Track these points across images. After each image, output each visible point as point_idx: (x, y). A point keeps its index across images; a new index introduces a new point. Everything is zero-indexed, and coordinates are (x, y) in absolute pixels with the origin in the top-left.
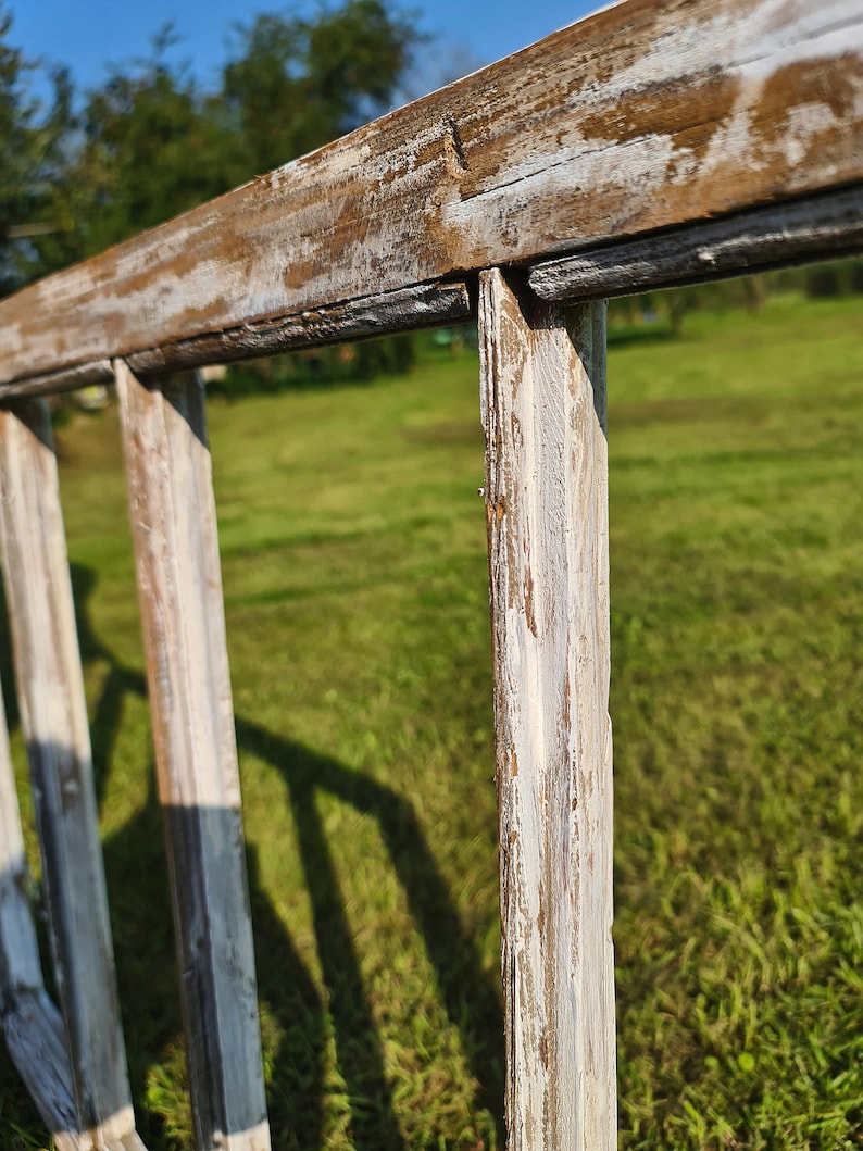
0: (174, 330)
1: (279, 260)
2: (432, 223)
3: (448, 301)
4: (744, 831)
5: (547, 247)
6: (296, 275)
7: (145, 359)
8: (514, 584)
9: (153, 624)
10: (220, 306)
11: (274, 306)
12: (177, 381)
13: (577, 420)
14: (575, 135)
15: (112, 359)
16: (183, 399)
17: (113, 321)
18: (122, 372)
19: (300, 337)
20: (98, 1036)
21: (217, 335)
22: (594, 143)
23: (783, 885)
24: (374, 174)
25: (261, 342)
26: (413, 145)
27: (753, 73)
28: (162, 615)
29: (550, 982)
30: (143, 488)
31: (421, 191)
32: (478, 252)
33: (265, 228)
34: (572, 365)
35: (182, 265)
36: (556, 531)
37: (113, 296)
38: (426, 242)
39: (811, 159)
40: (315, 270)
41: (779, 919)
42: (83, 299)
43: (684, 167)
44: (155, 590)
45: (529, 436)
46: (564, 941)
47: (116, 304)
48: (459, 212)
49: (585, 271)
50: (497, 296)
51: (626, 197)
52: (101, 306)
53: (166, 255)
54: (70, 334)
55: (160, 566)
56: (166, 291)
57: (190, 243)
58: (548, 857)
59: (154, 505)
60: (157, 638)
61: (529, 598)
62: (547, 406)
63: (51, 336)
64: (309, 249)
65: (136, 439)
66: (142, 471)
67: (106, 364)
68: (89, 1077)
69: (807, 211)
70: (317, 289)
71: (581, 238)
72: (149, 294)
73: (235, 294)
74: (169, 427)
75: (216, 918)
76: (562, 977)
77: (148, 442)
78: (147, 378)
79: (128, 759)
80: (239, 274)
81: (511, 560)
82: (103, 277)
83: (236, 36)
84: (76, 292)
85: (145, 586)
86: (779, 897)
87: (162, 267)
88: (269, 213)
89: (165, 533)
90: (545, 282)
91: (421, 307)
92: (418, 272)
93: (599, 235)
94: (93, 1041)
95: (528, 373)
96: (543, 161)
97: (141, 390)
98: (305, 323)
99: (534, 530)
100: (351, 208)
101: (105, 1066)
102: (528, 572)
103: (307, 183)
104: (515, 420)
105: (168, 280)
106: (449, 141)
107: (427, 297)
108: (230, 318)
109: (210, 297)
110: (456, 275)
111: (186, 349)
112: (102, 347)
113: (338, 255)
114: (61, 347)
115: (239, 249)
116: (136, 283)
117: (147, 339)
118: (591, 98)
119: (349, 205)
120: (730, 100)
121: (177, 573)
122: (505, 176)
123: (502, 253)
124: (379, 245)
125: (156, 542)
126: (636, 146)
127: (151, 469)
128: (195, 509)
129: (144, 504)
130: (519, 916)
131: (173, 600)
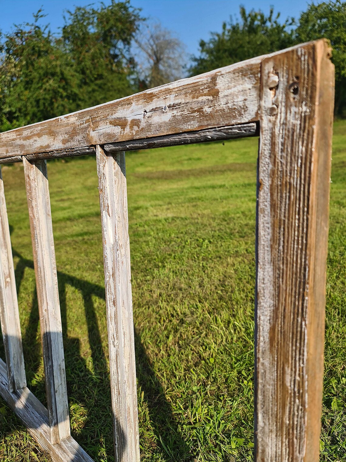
0: (38, 151)
1: (61, 138)
2: (88, 135)
3: (92, 150)
4: (226, 303)
5: (105, 142)
6: (64, 142)
7: (30, 157)
8: (105, 206)
9: (33, 225)
10: (48, 146)
11: (60, 148)
12: (39, 162)
13: (116, 174)
14: (108, 124)
15: (22, 156)
16: (41, 167)
17: (22, 147)
18: (24, 159)
19: (66, 155)
20: (16, 355)
21: (48, 153)
22: (111, 125)
23: (234, 316)
24: (78, 123)
25: (58, 155)
26: (85, 119)
27: (129, 120)
28: (36, 222)
29: (115, 289)
30: (30, 190)
31: (86, 128)
32: (96, 142)
33: (58, 130)
34: (114, 164)
35: (39, 135)
36: (112, 196)
37: (22, 140)
38: (87, 138)
39: (136, 135)
40: (68, 141)
41: (231, 325)
42: (13, 140)
43: (123, 132)
44: (34, 216)
45: (107, 177)
46: (117, 279)
47: (22, 142)
48: (93, 134)
49: (112, 147)
50: (99, 150)
51: (116, 136)
52: (18, 142)
53: (35, 132)
54: (10, 149)
55: (35, 210)
56: (36, 141)
57: (41, 130)
58: (113, 262)
59: (33, 194)
60: (34, 229)
61: (108, 209)
62: (110, 171)
63: (4, 148)
64: (67, 136)
65: (28, 177)
66: (30, 185)
67: (20, 157)
68: (12, 369)
69: (137, 142)
70: (68, 145)
71: (110, 142)
72: (31, 141)
73: (52, 144)
74: (37, 174)
75: (50, 303)
76: (117, 287)
77: (31, 178)
78: (31, 161)
79: (26, 289)
80: (52, 139)
81: (104, 201)
82: (19, 135)
83: (68, 16)
84: (12, 138)
85: (31, 215)
86: (232, 319)
87: (34, 135)
88: (59, 127)
89: (36, 201)
90: (107, 148)
91: (87, 151)
92: (86, 144)
93: (113, 142)
94: (14, 357)
95: (106, 165)
96: (105, 127)
97: (30, 164)
98: (66, 152)
99: (109, 196)
100: (74, 129)
101: (18, 365)
102: (108, 204)
103: (66, 122)
104: (104, 174)
105: (36, 138)
106: (90, 120)
107: (88, 149)
108: (51, 149)
109: (46, 144)
110: (92, 146)
111: (41, 155)
112: (19, 153)
113: (72, 139)
114: (7, 152)
115: (52, 134)
116: (28, 138)
117: (31, 152)
118: (110, 117)
119: (74, 128)
120: (127, 123)
121: (39, 211)
122: (99, 128)
123: (99, 142)
124: (79, 138)
125: (34, 203)
126: (116, 128)
127: (32, 185)
128: (44, 195)
129: (31, 193)
130: (107, 273)
131: (38, 219)
